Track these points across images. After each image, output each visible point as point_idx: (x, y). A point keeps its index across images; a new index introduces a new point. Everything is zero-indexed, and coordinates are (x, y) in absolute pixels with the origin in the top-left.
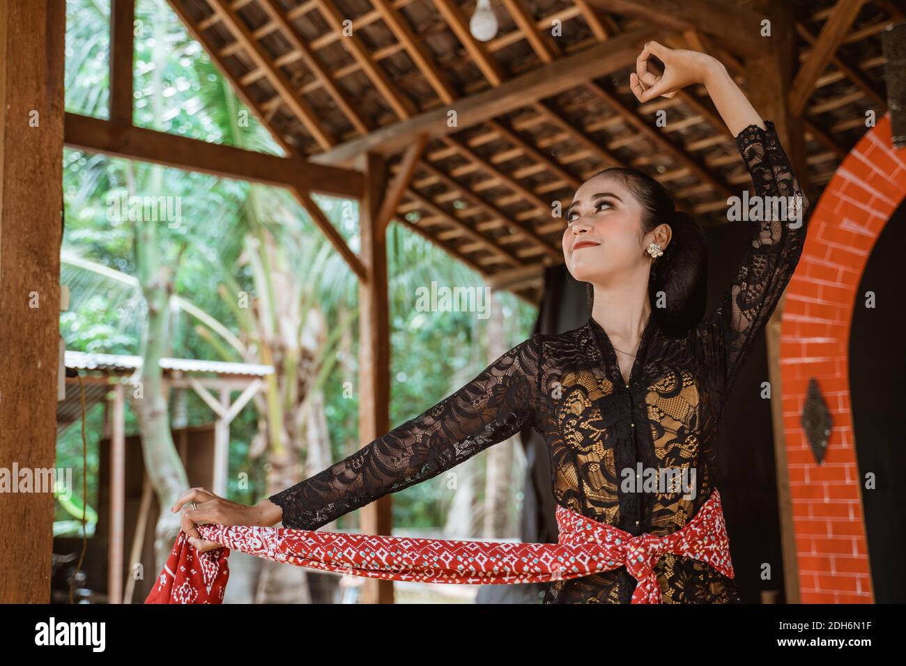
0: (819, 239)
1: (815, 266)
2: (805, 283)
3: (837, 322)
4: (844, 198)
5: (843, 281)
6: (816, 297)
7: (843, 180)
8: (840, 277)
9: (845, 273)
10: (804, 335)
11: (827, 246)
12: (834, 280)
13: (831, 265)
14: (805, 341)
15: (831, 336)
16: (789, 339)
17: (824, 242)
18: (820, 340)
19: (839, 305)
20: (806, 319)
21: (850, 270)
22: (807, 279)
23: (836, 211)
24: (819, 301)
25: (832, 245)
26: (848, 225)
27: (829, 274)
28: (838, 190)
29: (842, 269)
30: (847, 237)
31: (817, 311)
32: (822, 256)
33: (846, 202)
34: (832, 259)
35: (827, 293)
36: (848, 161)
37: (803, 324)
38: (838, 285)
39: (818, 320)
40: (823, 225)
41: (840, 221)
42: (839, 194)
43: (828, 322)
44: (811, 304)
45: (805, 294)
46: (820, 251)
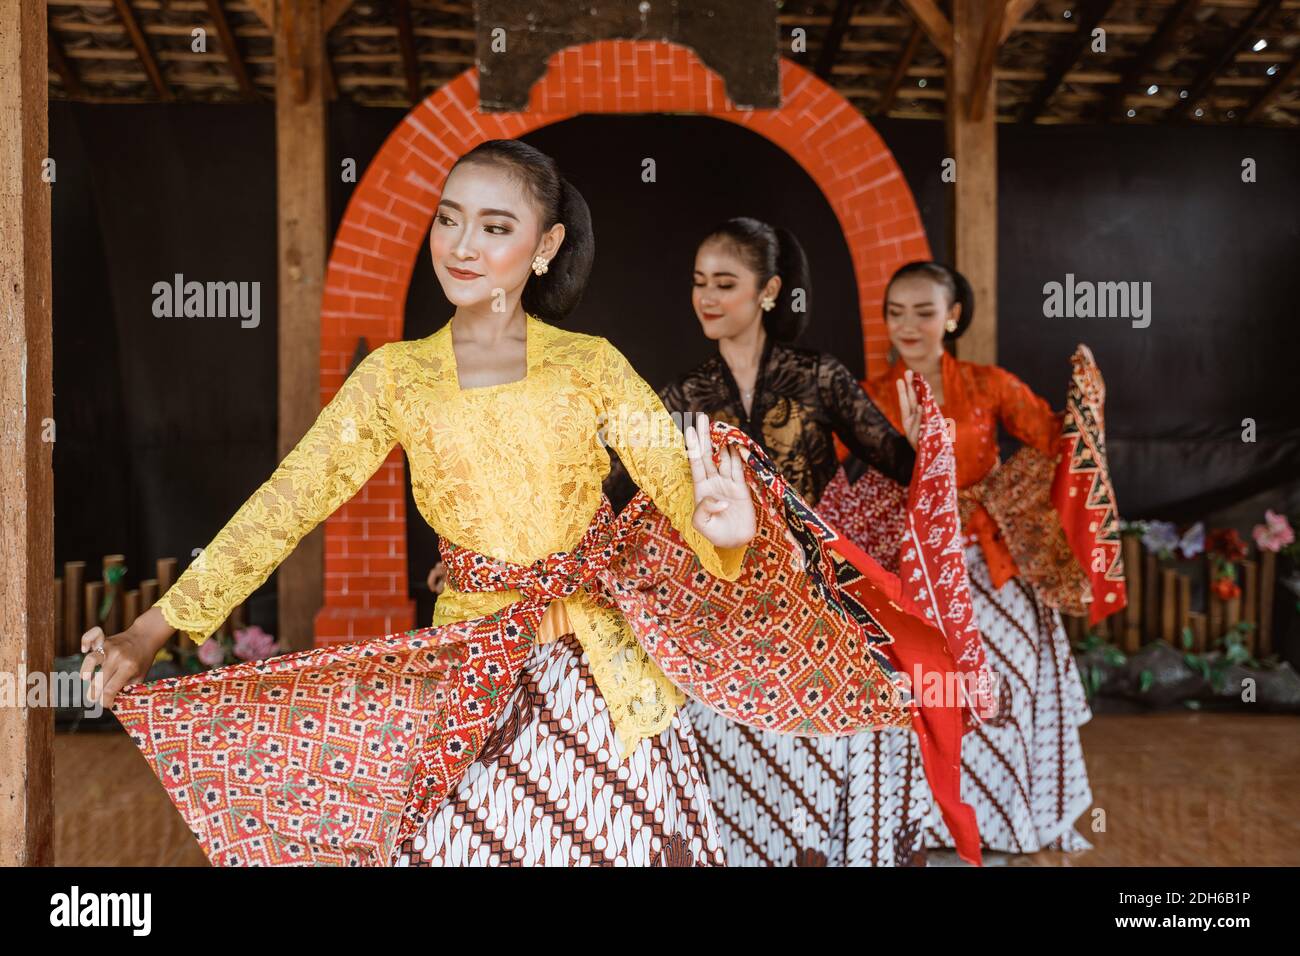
0: (379, 186)
1: (372, 215)
2: (360, 233)
3: (394, 279)
4: (413, 149)
5: (404, 237)
6: (371, 249)
7: (412, 129)
8: (402, 231)
9: (407, 229)
10: (353, 287)
11: (389, 197)
12: (395, 235)
13: (393, 218)
14: (354, 294)
15: (386, 293)
17: (384, 191)
18: (373, 296)
19: (398, 263)
20: (358, 271)
21: (413, 226)
22: (362, 227)
23: (403, 161)
24: (375, 254)
25: (395, 197)
26: (413, 178)
27: (392, 228)
28: (406, 138)
29: (404, 224)
30: (412, 191)
31: (370, 264)
32: (383, 207)
33: (413, 154)
34: (394, 211)
35: (385, 246)
36: (419, 110)
37: (353, 277)
38: (399, 240)
39: (371, 275)
40: (386, 173)
41: (406, 173)
42: (406, 143)
43: (385, 279)
44: (365, 256)
45: (359, 244)
46: (381, 201)
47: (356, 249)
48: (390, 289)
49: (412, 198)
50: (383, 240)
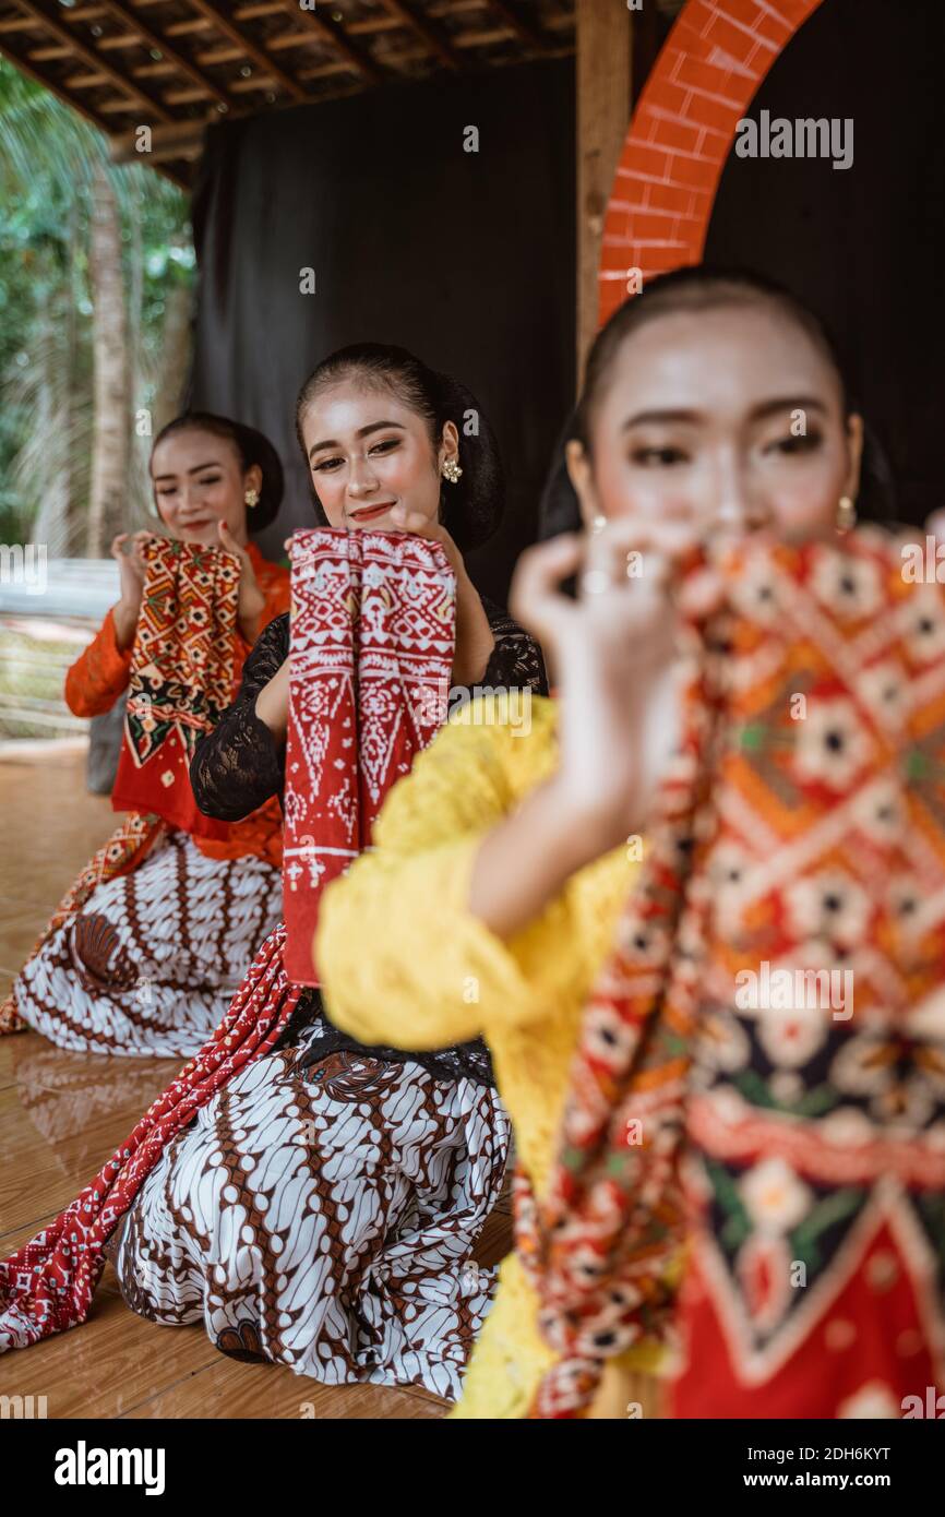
0: (673, 79)
1: (663, 123)
2: (648, 151)
3: (689, 216)
4: (718, 13)
5: (704, 150)
6: (661, 175)
8: (700, 142)
9: (707, 138)
10: (638, 235)
11: (685, 92)
12: (691, 149)
13: (688, 123)
14: (638, 244)
15: (679, 238)
16: (615, 241)
17: (681, 85)
18: (661, 243)
19: (694, 189)
20: (644, 209)
21: (715, 132)
22: (650, 144)
23: (703, 34)
24: (666, 181)
25: (693, 90)
26: (720, 59)
27: (683, 138)
29: (704, 130)
30: (714, 78)
31: (661, 197)
32: (676, 109)
34: (691, 114)
35: (679, 168)
37: (637, 217)
38: (696, 156)
39: (661, 212)
40: (682, 56)
41: (709, 52)
43: (677, 216)
44: (654, 186)
45: (645, 170)
46: (673, 100)
47: (643, 177)
48: (684, 231)
49: (714, 90)
50: (676, 158)
